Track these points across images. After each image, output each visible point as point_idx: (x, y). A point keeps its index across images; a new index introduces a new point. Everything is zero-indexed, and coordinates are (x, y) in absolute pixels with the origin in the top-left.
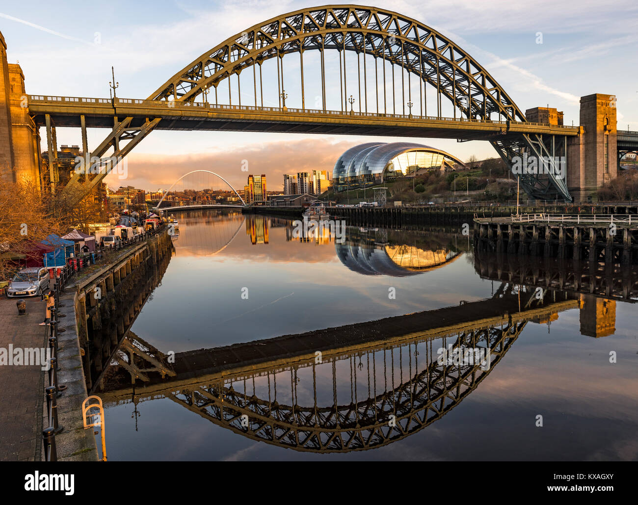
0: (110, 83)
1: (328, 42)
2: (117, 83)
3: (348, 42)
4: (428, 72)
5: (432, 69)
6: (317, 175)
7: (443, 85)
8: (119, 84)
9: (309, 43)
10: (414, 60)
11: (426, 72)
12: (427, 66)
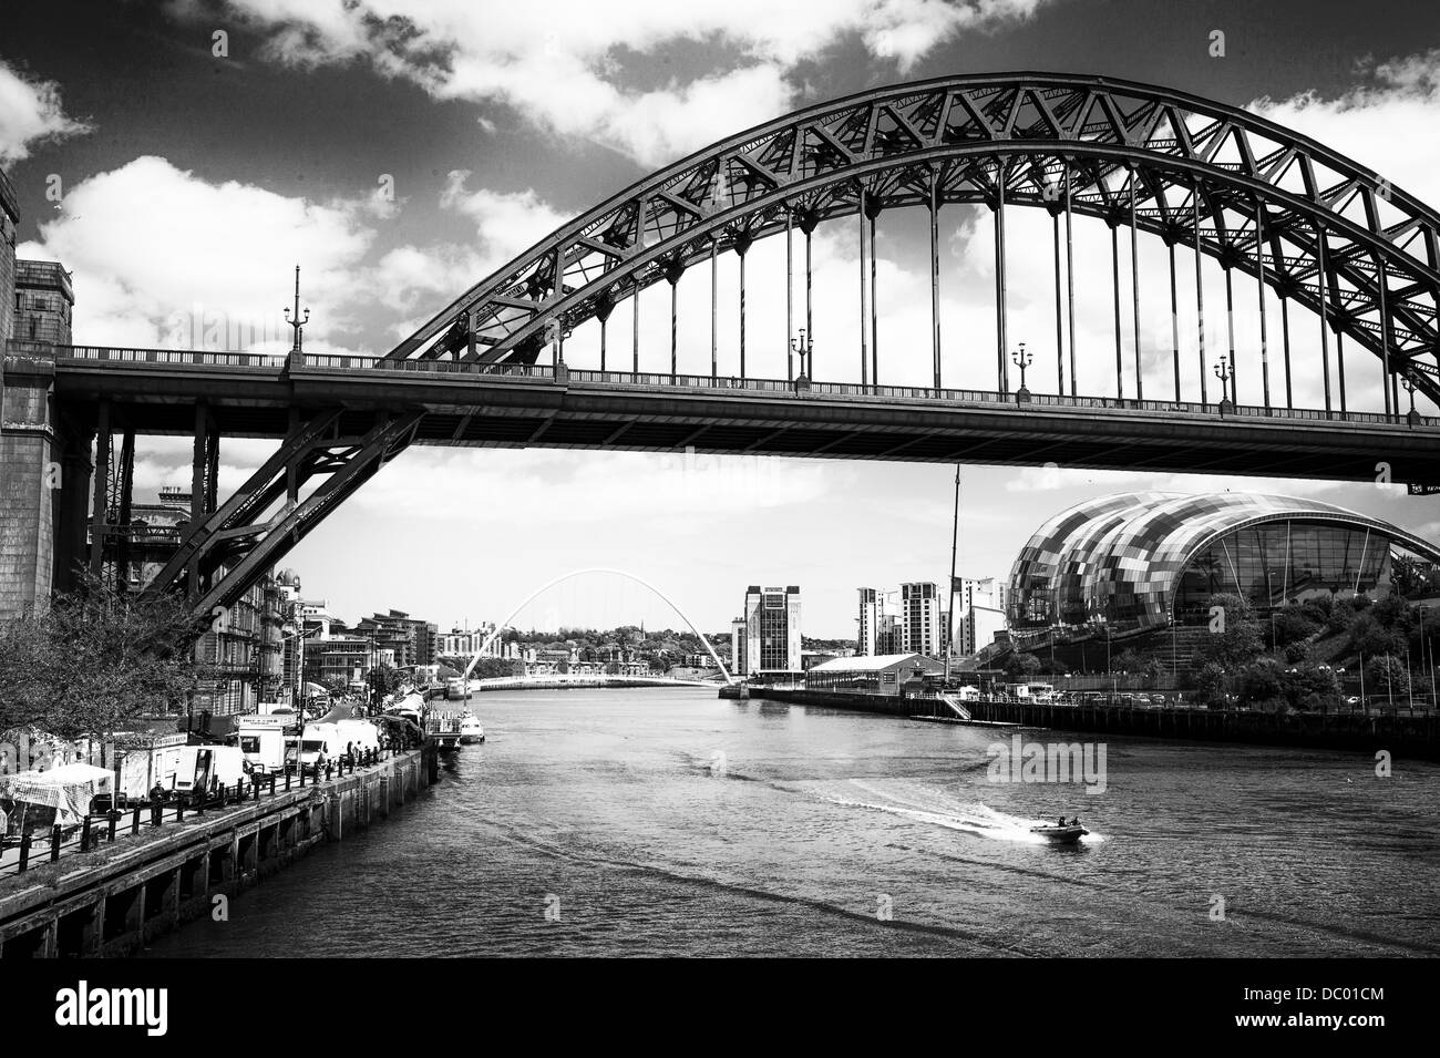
0: (287, 310)
1: (954, 183)
2: (307, 311)
3: (1020, 180)
4: (1293, 266)
5: (1308, 256)
6: (965, 592)
7: (1349, 308)
8: (310, 315)
9: (894, 187)
10: (1242, 230)
11: (1287, 268)
12: (1290, 250)
